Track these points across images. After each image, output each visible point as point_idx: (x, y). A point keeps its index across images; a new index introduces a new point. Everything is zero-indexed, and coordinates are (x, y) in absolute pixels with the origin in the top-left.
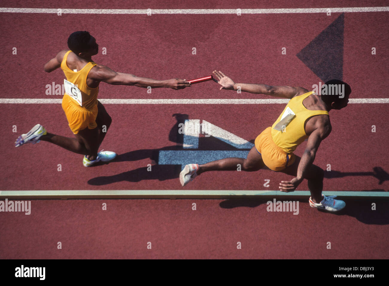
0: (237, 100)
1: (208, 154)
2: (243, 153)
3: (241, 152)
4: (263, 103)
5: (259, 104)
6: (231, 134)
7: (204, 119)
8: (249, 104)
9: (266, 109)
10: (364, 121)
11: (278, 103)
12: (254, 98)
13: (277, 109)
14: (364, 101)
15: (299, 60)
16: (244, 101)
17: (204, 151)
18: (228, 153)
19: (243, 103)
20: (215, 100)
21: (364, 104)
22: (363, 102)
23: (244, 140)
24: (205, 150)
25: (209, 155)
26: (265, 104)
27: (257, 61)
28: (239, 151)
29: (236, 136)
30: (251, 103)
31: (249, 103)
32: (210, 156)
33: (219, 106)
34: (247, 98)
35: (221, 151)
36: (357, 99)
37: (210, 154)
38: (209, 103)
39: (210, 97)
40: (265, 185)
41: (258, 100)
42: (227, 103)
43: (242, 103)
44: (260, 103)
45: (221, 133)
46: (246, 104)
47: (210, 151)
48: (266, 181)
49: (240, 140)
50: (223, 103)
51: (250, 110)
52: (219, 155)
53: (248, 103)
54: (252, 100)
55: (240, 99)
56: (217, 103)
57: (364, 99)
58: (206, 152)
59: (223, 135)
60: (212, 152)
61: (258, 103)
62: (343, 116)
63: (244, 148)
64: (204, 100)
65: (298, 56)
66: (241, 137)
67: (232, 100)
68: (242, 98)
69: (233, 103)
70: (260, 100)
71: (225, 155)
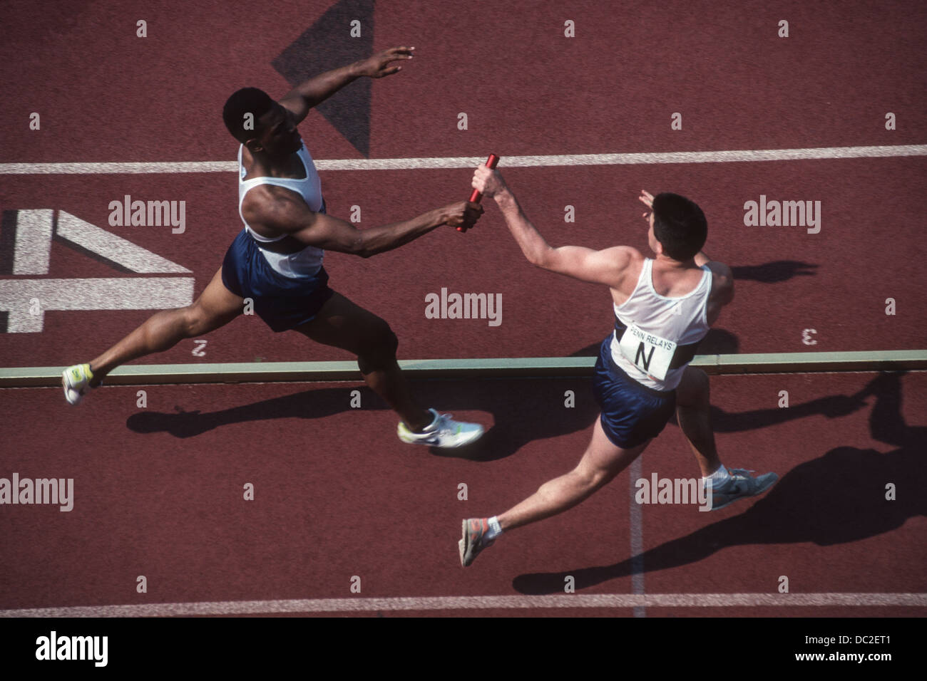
0: (139, 164)
1: (69, 285)
2: (149, 284)
3: (145, 280)
4: (196, 171)
5: (188, 173)
6: (124, 241)
7: (64, 209)
8: (164, 174)
9: (202, 185)
10: (414, 208)
11: (229, 170)
12: (176, 160)
13: (226, 184)
14: (415, 163)
15: (277, 74)
16: (155, 167)
17: (60, 280)
18: (116, 284)
19: (152, 171)
20: (88, 164)
21: (414, 169)
22: (413, 167)
23: (151, 253)
24: (63, 277)
25: (72, 290)
26: (201, 174)
27: (185, 76)
28: (141, 279)
29: (135, 246)
30: (168, 171)
31: (165, 171)
32: (75, 291)
33: (98, 179)
34: (161, 161)
35: (101, 280)
36: (400, 160)
37: (74, 286)
38: (75, 172)
39: (78, 158)
40: (195, 352)
41: (185, 164)
42: (116, 171)
43: (149, 172)
44: (190, 171)
45: (101, 240)
46: (159, 174)
47: (75, 280)
48: (200, 344)
49: (143, 253)
50: (107, 172)
51: (166, 187)
52: (95, 288)
53: (161, 172)
54: (173, 164)
55: (144, 161)
56: (92, 172)
57: (415, 160)
58: (67, 282)
59: (105, 243)
60: (78, 282)
61: (186, 171)
62: (369, 198)
63: (152, 271)
64: (64, 165)
65: (276, 64)
66: (145, 248)
67: (126, 164)
68: (149, 161)
69: (129, 171)
70: (189, 163)
71: (109, 287)
